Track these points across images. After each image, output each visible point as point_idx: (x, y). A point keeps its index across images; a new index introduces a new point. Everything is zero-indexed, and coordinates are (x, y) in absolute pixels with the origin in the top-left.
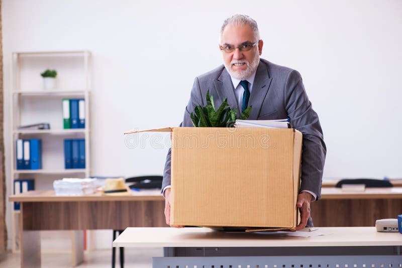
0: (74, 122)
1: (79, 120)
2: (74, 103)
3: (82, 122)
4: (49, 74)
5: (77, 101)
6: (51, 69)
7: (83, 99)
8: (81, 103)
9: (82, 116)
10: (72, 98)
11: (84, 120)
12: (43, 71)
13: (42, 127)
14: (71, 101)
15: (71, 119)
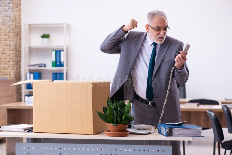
0: (58, 63)
1: (60, 62)
2: (58, 52)
3: (62, 63)
4: (45, 36)
5: (60, 51)
6: (47, 33)
7: (63, 51)
8: (62, 53)
9: (62, 60)
10: (57, 50)
11: (63, 62)
12: (42, 34)
13: (40, 65)
14: (56, 52)
15: (56, 62)
